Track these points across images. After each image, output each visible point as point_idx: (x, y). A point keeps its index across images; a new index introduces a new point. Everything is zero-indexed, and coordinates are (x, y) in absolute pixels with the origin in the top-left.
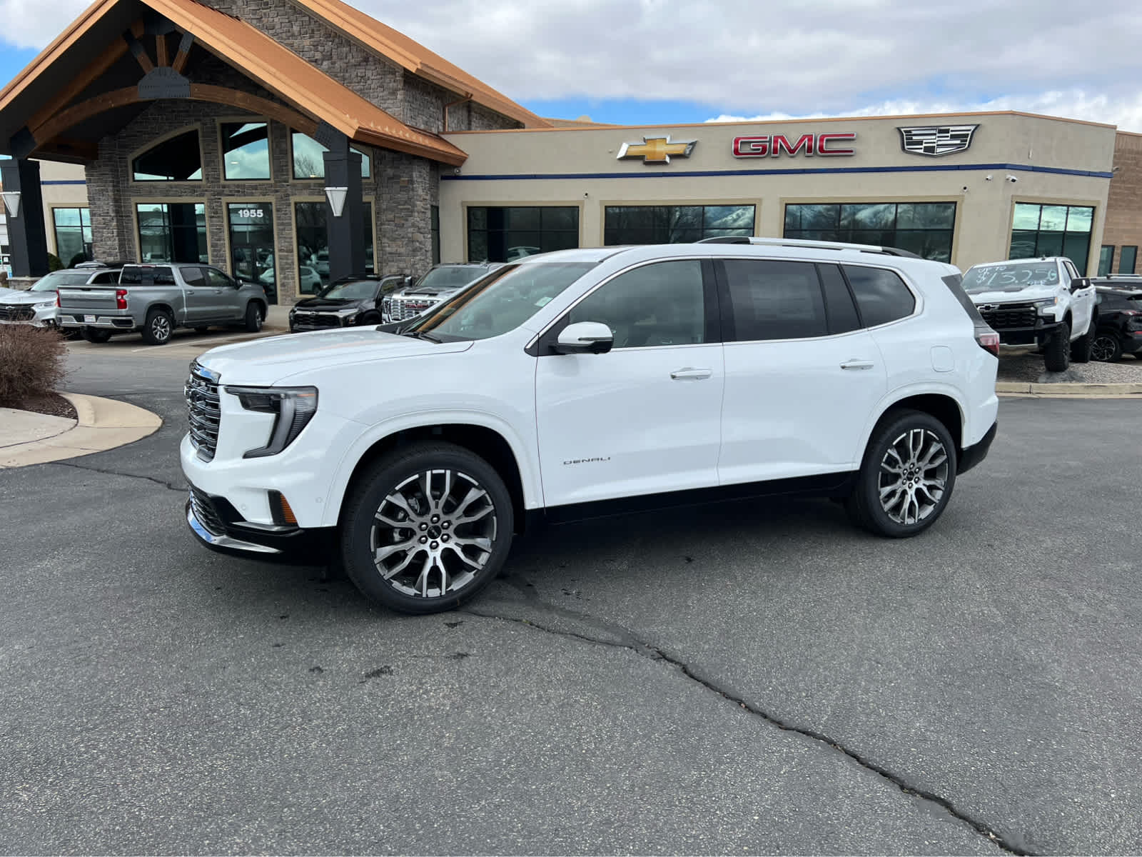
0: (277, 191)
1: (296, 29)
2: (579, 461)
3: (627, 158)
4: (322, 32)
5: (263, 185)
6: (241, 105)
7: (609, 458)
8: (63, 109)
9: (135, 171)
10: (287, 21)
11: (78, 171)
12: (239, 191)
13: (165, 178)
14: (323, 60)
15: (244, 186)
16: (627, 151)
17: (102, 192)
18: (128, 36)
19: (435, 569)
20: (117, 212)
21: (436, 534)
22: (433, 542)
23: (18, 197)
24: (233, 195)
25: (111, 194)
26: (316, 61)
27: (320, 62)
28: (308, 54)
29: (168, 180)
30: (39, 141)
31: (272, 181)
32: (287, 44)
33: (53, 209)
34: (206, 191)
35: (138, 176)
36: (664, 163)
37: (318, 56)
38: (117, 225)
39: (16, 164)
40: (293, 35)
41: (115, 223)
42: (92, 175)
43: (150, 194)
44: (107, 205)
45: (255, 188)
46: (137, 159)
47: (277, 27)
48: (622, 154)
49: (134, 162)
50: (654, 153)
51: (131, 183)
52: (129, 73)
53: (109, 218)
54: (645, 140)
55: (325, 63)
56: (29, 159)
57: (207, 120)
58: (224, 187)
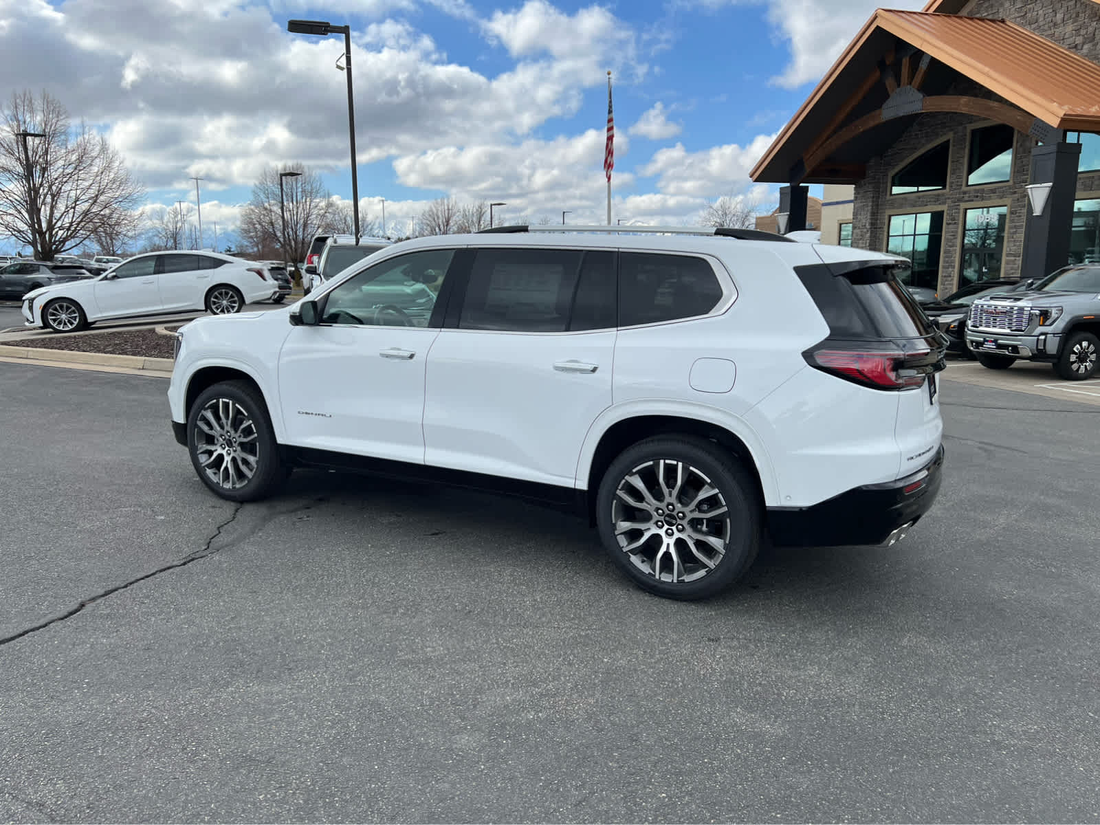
0: (1015, 193)
1: (1059, 16)
4: (1088, 12)
5: (1002, 187)
6: (965, 110)
8: (828, 138)
9: (894, 184)
10: (1051, 11)
12: (977, 197)
13: (915, 189)
14: (1084, 43)
15: (983, 190)
17: (862, 208)
18: (881, 65)
20: (872, 224)
23: (787, 217)
24: (972, 201)
25: (870, 208)
26: (1076, 47)
27: (1079, 47)
28: (1068, 41)
29: (918, 191)
30: (808, 170)
31: (1011, 183)
32: (1047, 36)
33: (841, 224)
34: (949, 198)
35: (896, 190)
37: (1079, 40)
38: (871, 237)
39: (789, 190)
40: (1055, 24)
41: (868, 235)
42: (858, 193)
43: (901, 206)
44: (866, 219)
45: (993, 191)
46: (897, 174)
47: (1041, 19)
49: (893, 178)
51: (888, 197)
53: (865, 230)
55: (1086, 47)
56: (801, 185)
57: (960, 128)
58: (965, 193)
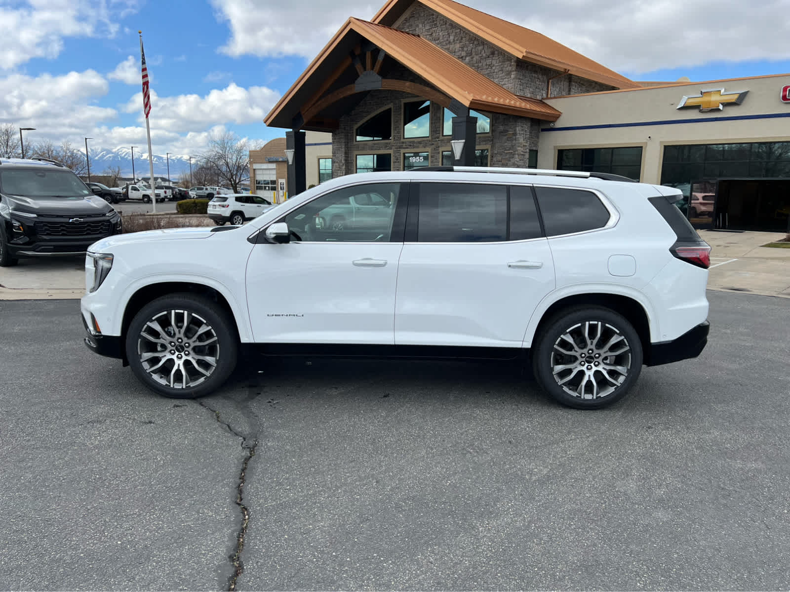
0: (433, 144)
1: (452, 38)
2: (280, 315)
3: (685, 108)
4: (468, 38)
5: (423, 141)
6: (409, 91)
7: (303, 316)
8: (317, 101)
9: (357, 135)
10: (447, 33)
11: (327, 137)
12: (411, 146)
13: (372, 139)
14: (466, 57)
15: (414, 142)
16: (685, 103)
17: (338, 149)
18: (352, 54)
19: (178, 371)
20: (346, 160)
21: (181, 350)
22: (179, 355)
23: (293, 153)
24: (407, 148)
25: (343, 149)
26: (462, 57)
27: (464, 58)
28: (458, 54)
29: (373, 140)
30: (305, 121)
31: (430, 138)
32: (445, 49)
33: (319, 159)
34: (393, 146)
35: (359, 138)
36: (719, 110)
37: (464, 54)
38: (345, 169)
39: (293, 134)
40: (450, 42)
41: (344, 167)
42: (335, 139)
43: (363, 149)
44: (341, 157)
45: (420, 143)
46: (359, 127)
47: (441, 38)
48: (681, 105)
49: (357, 130)
50: (709, 102)
51: (355, 143)
52: (351, 76)
53: (341, 164)
54: (702, 93)
55: (467, 58)
56: (301, 131)
57: (397, 102)
58: (403, 143)
